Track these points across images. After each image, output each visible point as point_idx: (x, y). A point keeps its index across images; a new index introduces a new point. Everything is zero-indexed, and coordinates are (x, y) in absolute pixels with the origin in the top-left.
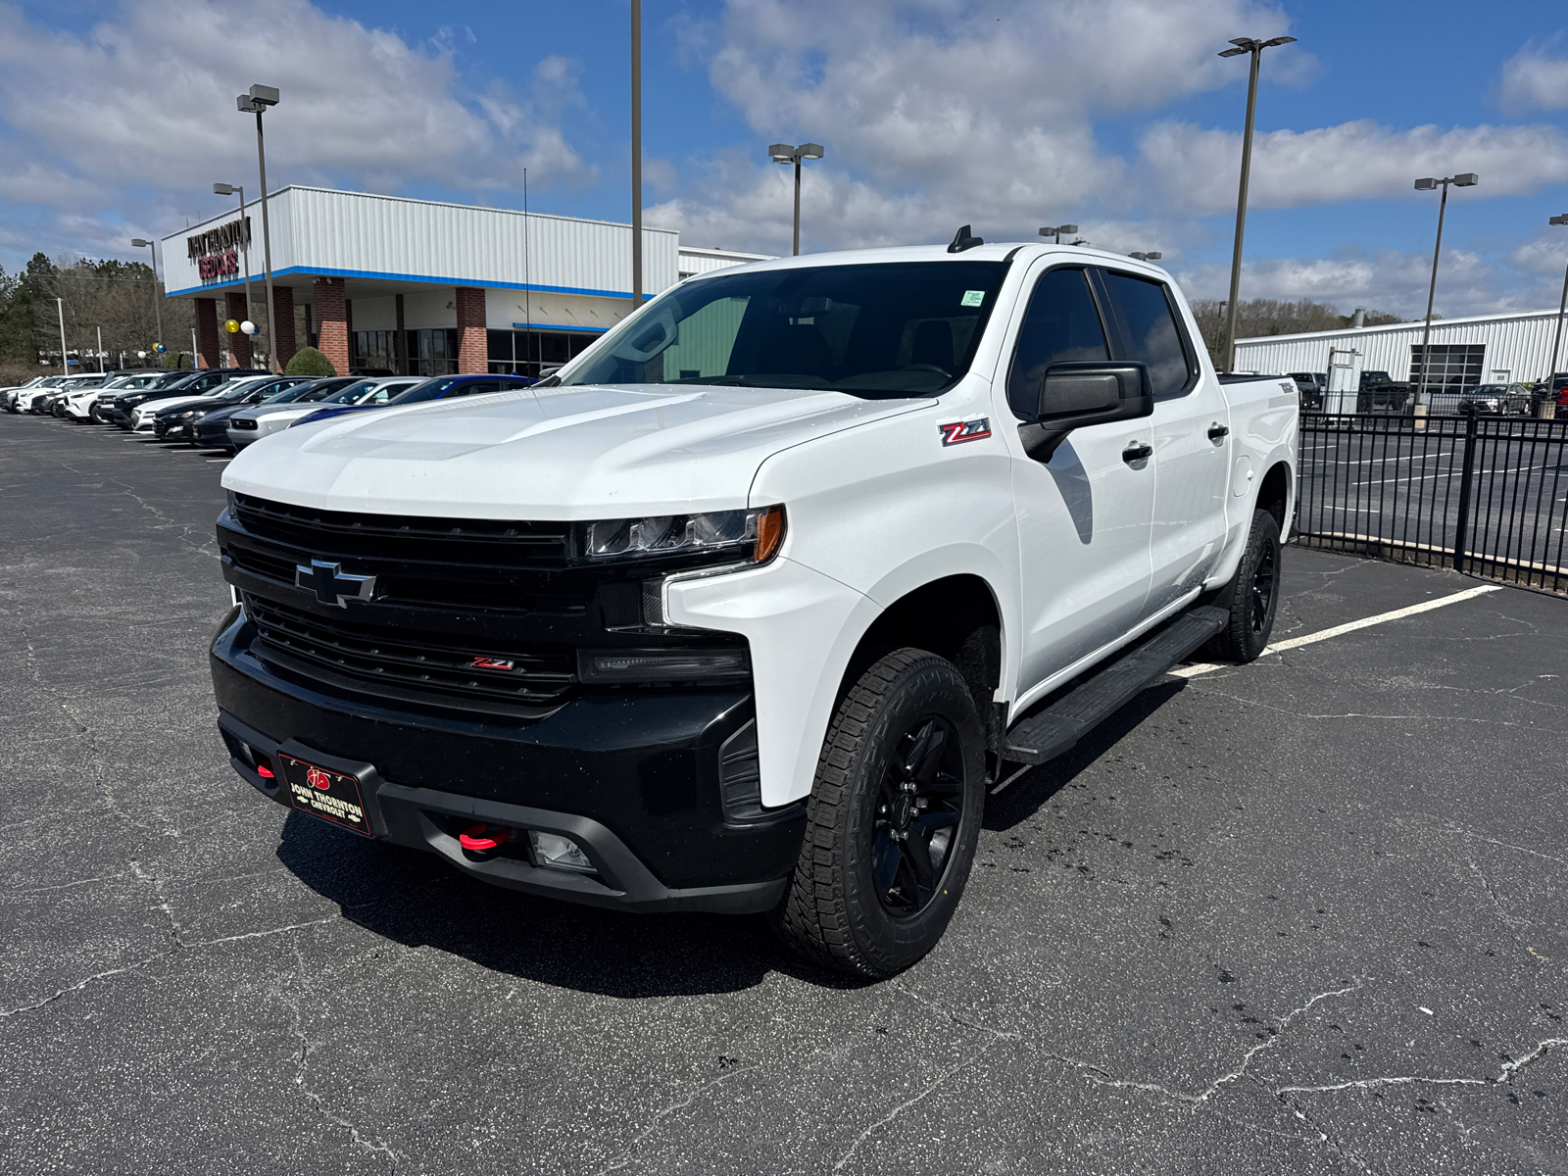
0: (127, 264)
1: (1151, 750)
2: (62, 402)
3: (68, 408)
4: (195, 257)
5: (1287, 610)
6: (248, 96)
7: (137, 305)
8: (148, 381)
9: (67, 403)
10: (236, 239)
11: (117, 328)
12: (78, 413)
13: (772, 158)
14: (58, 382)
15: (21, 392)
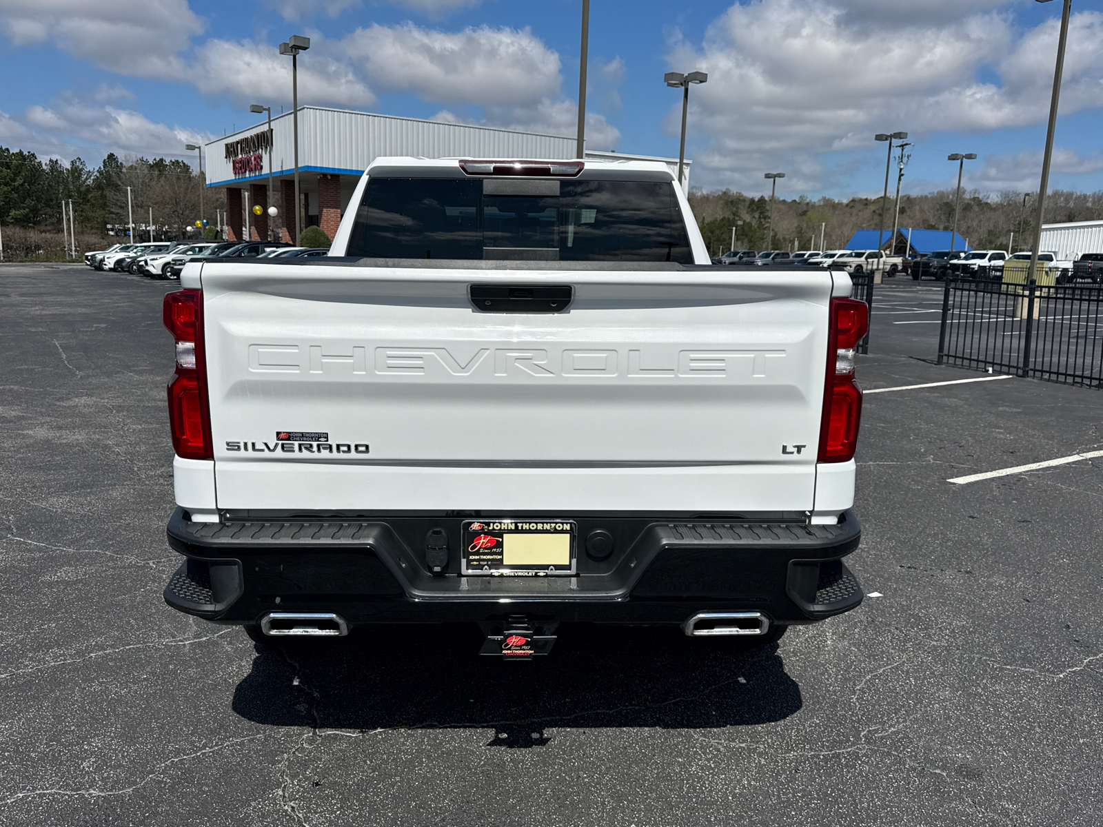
0: (171, 161)
1: (1003, 512)
2: (142, 263)
3: (147, 268)
4: (230, 158)
5: (1093, 432)
6: (288, 44)
7: (178, 192)
8: (201, 249)
9: (146, 263)
10: (262, 145)
11: (163, 209)
12: (154, 271)
13: (666, 83)
14: (132, 248)
15: (107, 256)
